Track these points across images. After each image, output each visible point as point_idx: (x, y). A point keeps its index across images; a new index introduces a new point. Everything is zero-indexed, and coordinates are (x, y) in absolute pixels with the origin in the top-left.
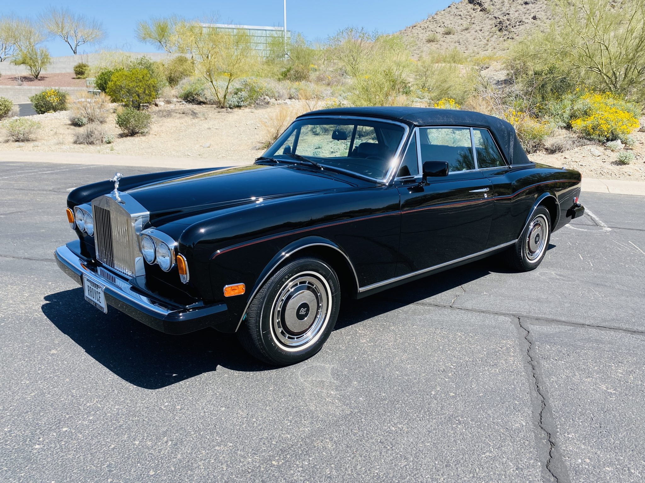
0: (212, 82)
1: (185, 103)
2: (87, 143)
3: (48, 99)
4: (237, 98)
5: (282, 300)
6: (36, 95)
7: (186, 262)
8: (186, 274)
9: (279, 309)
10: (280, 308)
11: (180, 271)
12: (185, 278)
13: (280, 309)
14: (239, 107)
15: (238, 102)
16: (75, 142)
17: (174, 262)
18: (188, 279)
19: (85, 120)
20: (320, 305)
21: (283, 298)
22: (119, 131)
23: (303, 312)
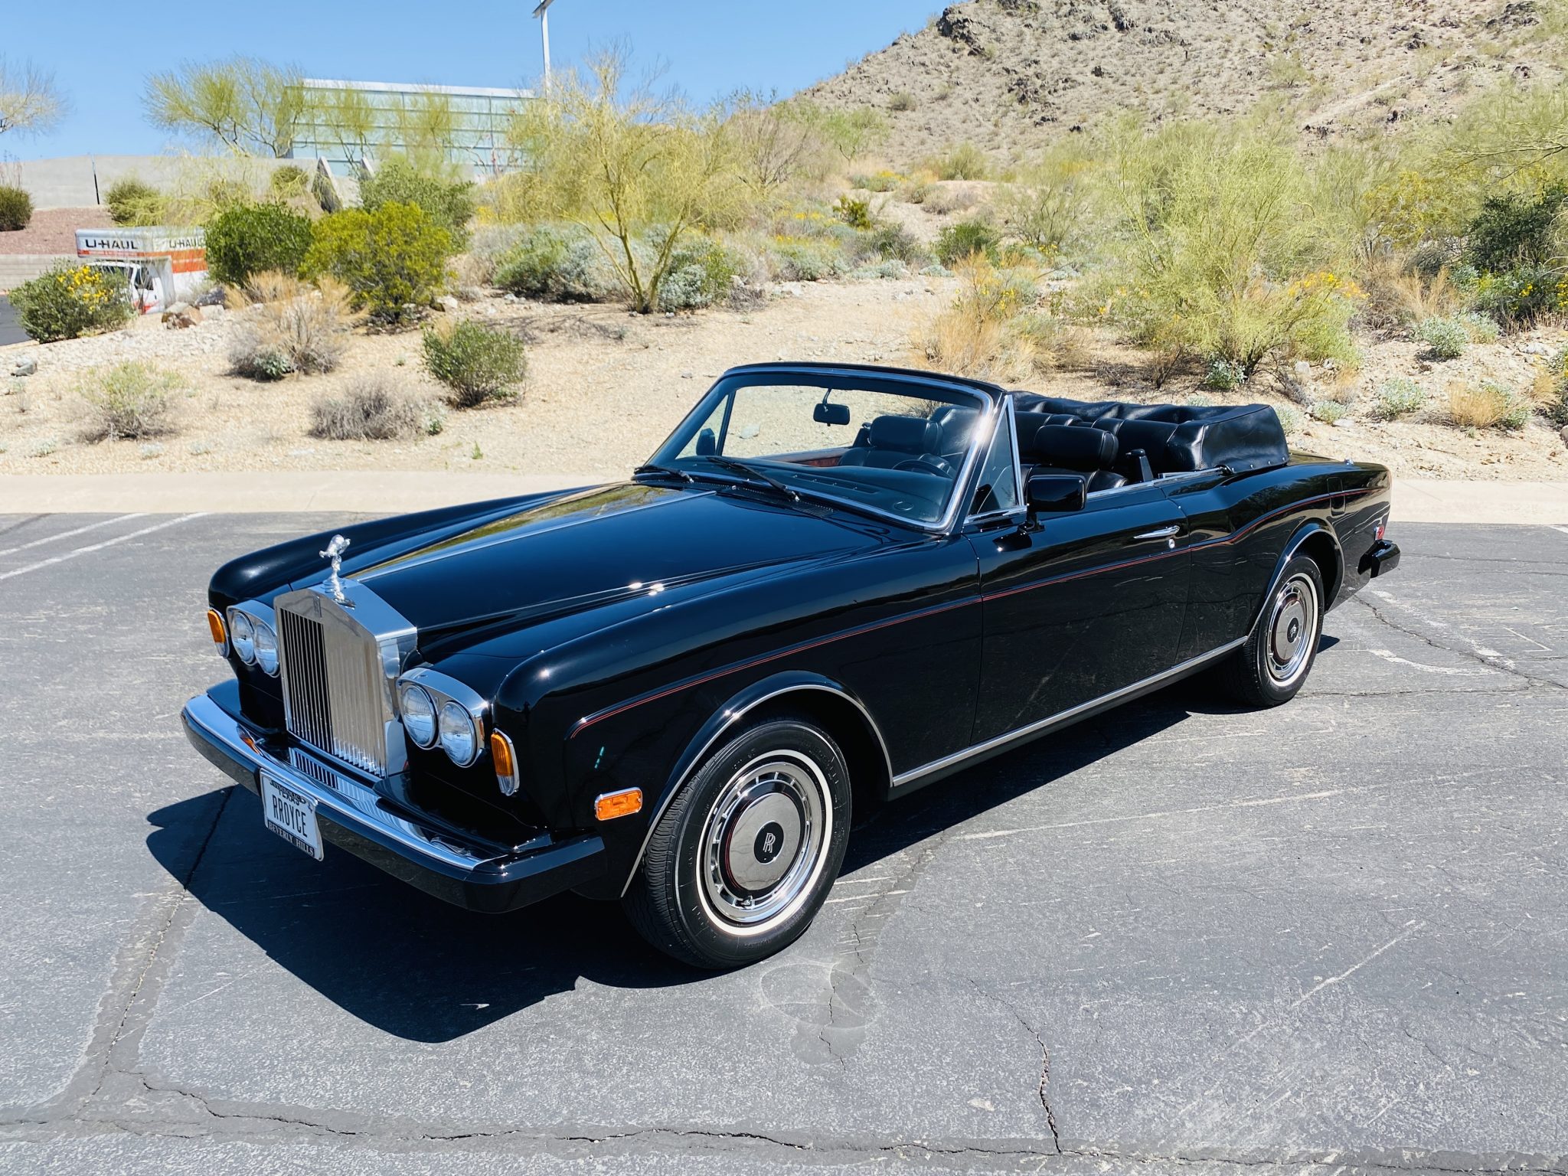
0: (624, 239)
1: (515, 298)
2: (367, 435)
3: (74, 296)
4: (681, 284)
5: (723, 820)
6: (28, 285)
7: (511, 746)
8: (512, 774)
9: (715, 841)
10: (718, 838)
11: (498, 769)
12: (510, 783)
13: (719, 841)
14: (687, 306)
15: (687, 294)
16: (318, 433)
17: (481, 744)
18: (517, 785)
19: (286, 360)
20: (808, 823)
21: (725, 815)
22: (446, 391)
23: (769, 842)
